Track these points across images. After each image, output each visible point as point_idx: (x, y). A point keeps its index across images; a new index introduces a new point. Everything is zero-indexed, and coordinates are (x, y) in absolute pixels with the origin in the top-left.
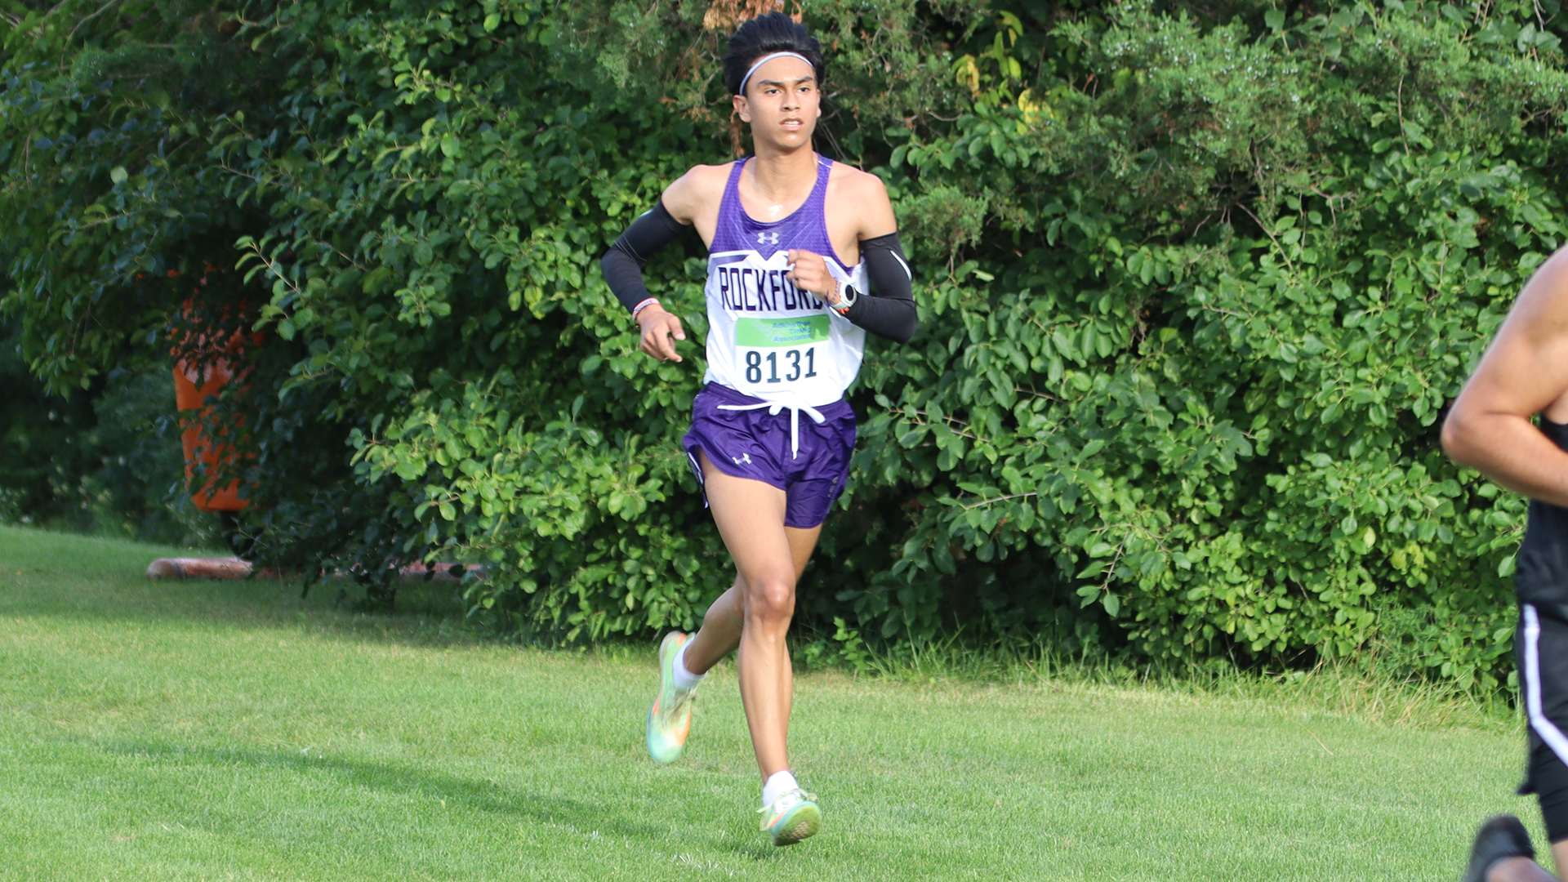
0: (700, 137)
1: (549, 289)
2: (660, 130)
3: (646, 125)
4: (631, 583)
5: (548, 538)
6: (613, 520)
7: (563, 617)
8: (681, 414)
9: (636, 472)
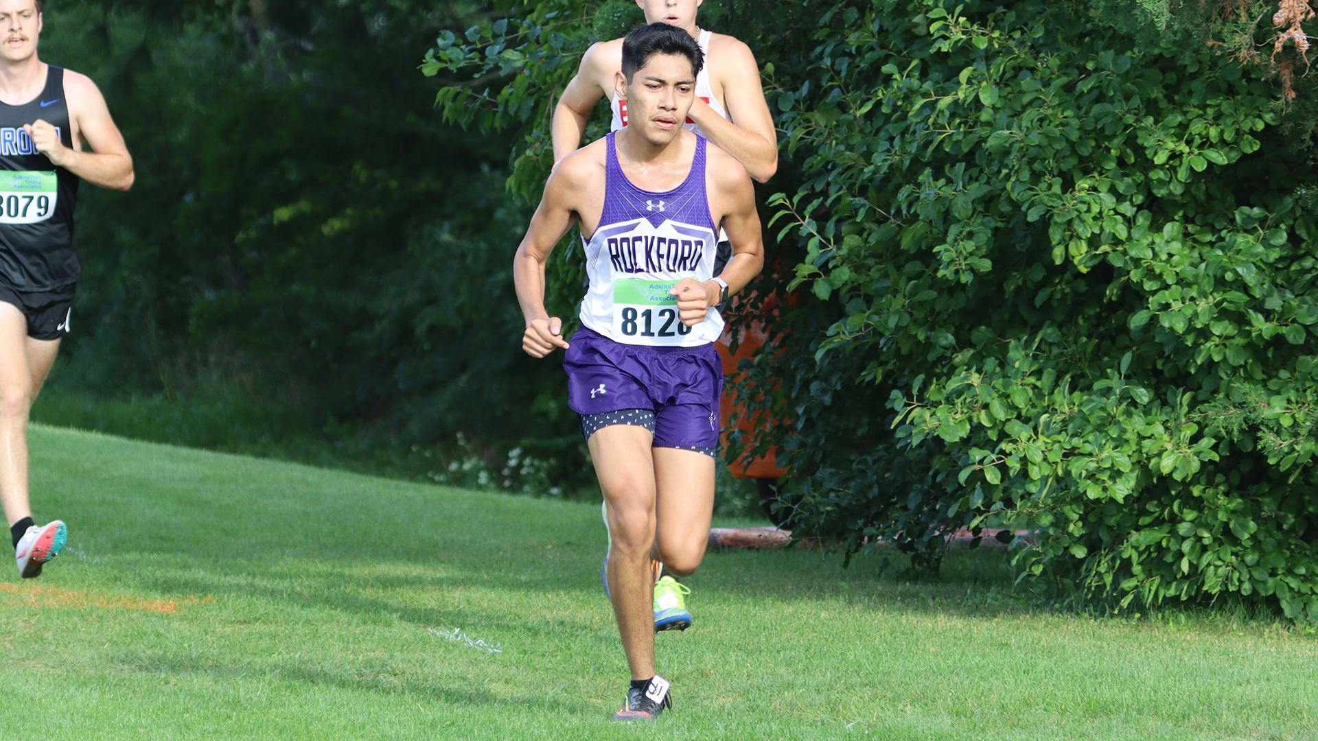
0: (1249, 80)
1: (1094, 242)
2: (1207, 74)
3: (1192, 69)
4: (1186, 547)
5: (1097, 501)
6: (1166, 481)
7: (1116, 582)
8: (1235, 370)
9: (1189, 431)
